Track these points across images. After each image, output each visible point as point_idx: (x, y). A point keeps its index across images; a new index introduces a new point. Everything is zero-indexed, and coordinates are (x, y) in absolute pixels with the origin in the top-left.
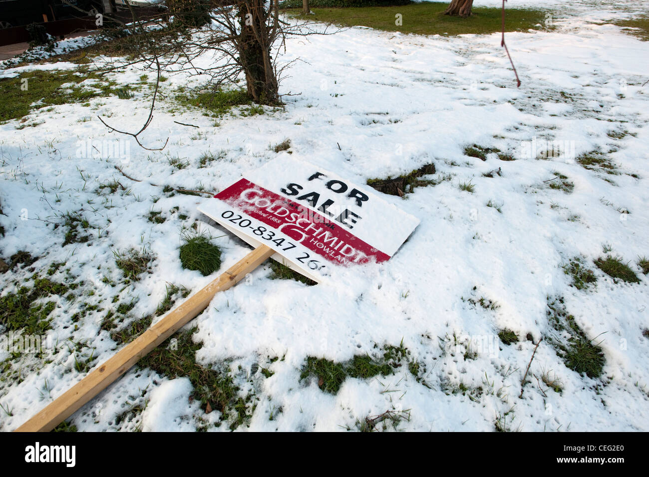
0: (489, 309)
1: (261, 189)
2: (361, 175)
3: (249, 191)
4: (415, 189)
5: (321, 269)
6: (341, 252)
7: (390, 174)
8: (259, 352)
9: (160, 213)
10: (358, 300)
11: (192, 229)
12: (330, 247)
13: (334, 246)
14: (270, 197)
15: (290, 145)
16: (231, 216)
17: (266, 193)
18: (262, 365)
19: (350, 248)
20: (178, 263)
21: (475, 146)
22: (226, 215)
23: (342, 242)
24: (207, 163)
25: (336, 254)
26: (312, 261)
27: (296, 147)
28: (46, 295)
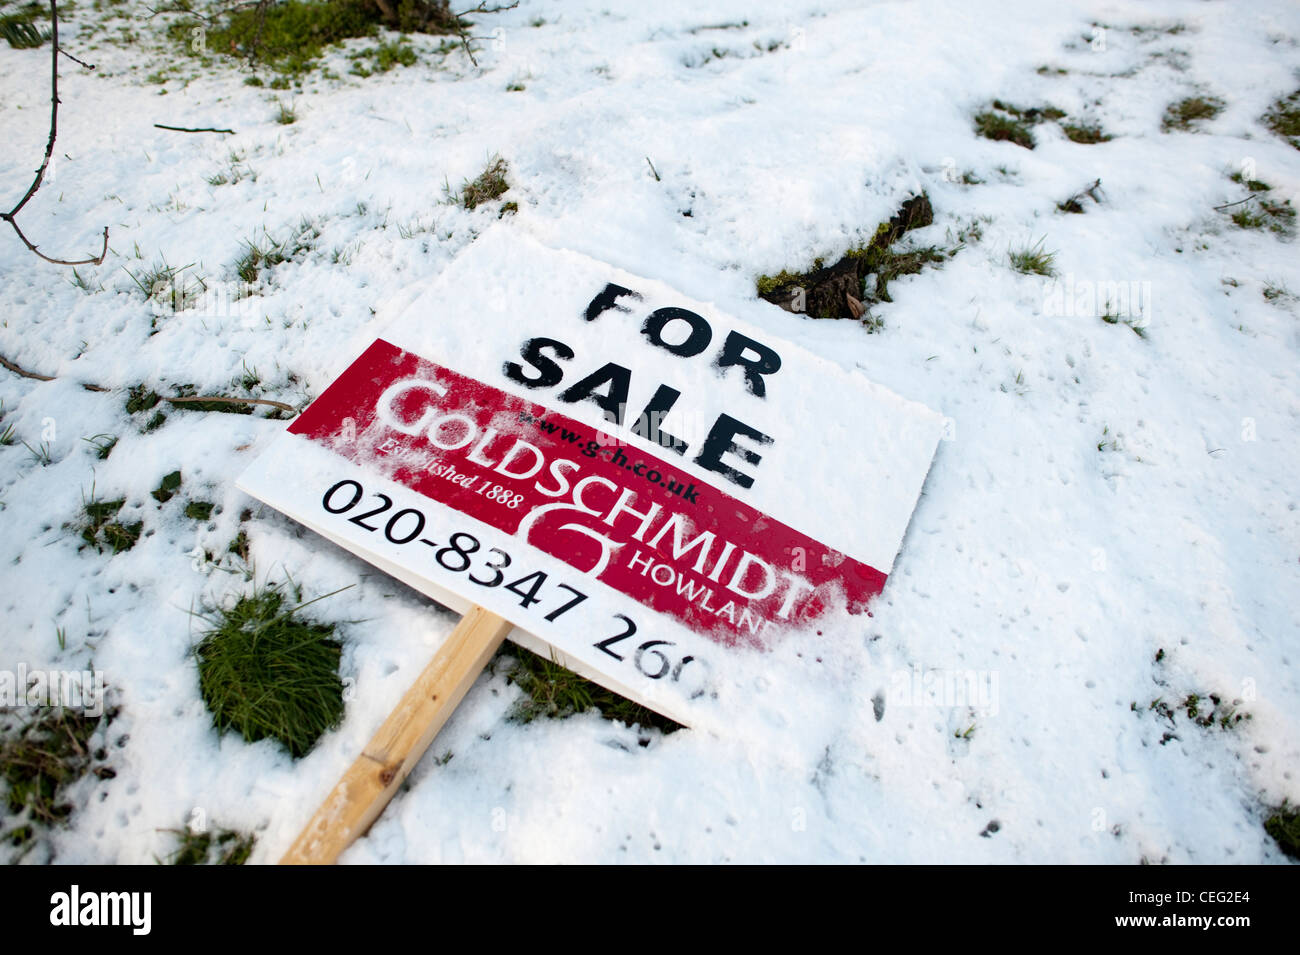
0: (1216, 727)
1: (442, 373)
2: (736, 267)
3: (400, 387)
4: (892, 287)
5: (682, 675)
6: (734, 585)
7: (818, 251)
9: (119, 504)
10: (821, 776)
11: (234, 557)
12: (695, 575)
13: (708, 570)
14: (473, 402)
15: (507, 179)
16: (357, 499)
17: (462, 390)
19: (759, 566)
20: (198, 716)
21: (998, 105)
22: (337, 502)
23: (729, 547)
24: (262, 274)
25: (717, 602)
26: (645, 646)
27: (526, 184)
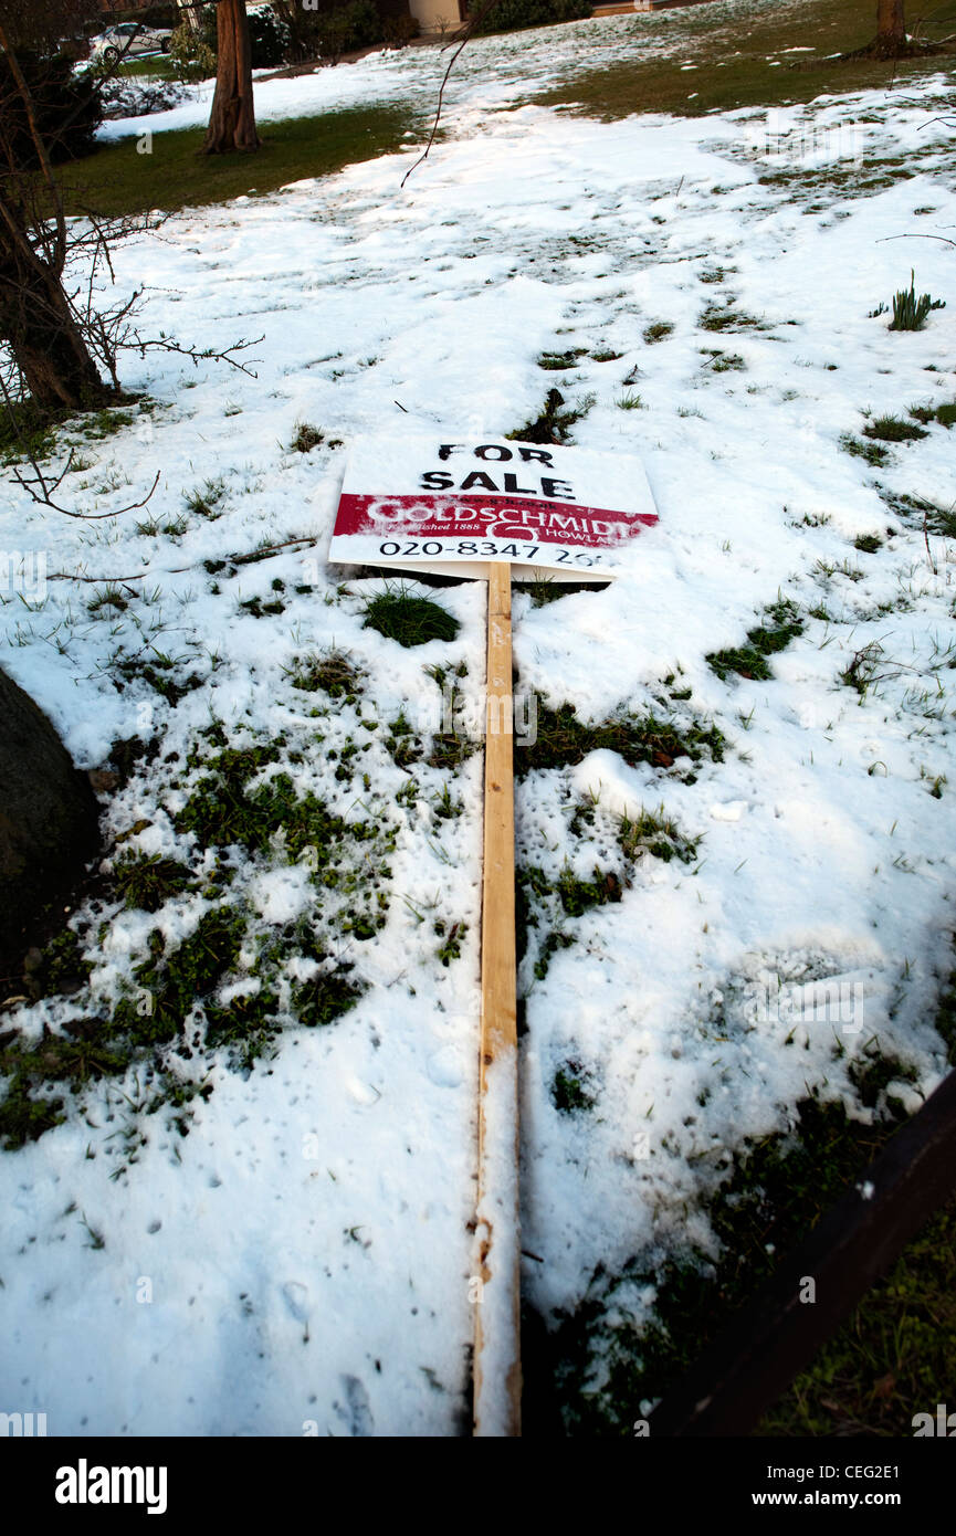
0: (821, 525)
1: (391, 497)
2: (491, 433)
3: (375, 507)
6: (596, 531)
8: (645, 681)
9: (260, 599)
11: (346, 596)
12: (577, 532)
13: (581, 529)
14: (418, 502)
16: (398, 547)
18: (665, 693)
19: (601, 523)
20: (392, 643)
21: (545, 355)
22: (388, 551)
23: (584, 521)
24: (213, 508)
25: (594, 538)
26: (577, 558)
28: (255, 774)
